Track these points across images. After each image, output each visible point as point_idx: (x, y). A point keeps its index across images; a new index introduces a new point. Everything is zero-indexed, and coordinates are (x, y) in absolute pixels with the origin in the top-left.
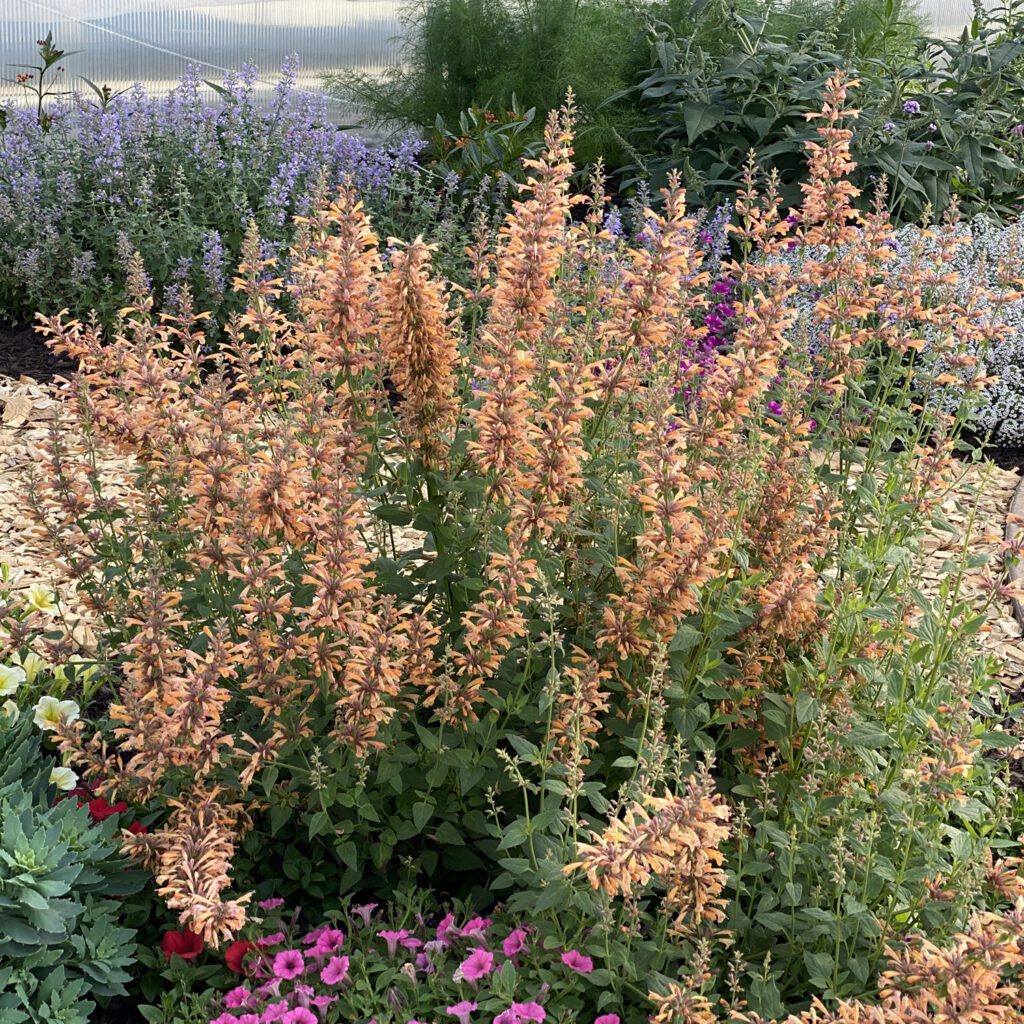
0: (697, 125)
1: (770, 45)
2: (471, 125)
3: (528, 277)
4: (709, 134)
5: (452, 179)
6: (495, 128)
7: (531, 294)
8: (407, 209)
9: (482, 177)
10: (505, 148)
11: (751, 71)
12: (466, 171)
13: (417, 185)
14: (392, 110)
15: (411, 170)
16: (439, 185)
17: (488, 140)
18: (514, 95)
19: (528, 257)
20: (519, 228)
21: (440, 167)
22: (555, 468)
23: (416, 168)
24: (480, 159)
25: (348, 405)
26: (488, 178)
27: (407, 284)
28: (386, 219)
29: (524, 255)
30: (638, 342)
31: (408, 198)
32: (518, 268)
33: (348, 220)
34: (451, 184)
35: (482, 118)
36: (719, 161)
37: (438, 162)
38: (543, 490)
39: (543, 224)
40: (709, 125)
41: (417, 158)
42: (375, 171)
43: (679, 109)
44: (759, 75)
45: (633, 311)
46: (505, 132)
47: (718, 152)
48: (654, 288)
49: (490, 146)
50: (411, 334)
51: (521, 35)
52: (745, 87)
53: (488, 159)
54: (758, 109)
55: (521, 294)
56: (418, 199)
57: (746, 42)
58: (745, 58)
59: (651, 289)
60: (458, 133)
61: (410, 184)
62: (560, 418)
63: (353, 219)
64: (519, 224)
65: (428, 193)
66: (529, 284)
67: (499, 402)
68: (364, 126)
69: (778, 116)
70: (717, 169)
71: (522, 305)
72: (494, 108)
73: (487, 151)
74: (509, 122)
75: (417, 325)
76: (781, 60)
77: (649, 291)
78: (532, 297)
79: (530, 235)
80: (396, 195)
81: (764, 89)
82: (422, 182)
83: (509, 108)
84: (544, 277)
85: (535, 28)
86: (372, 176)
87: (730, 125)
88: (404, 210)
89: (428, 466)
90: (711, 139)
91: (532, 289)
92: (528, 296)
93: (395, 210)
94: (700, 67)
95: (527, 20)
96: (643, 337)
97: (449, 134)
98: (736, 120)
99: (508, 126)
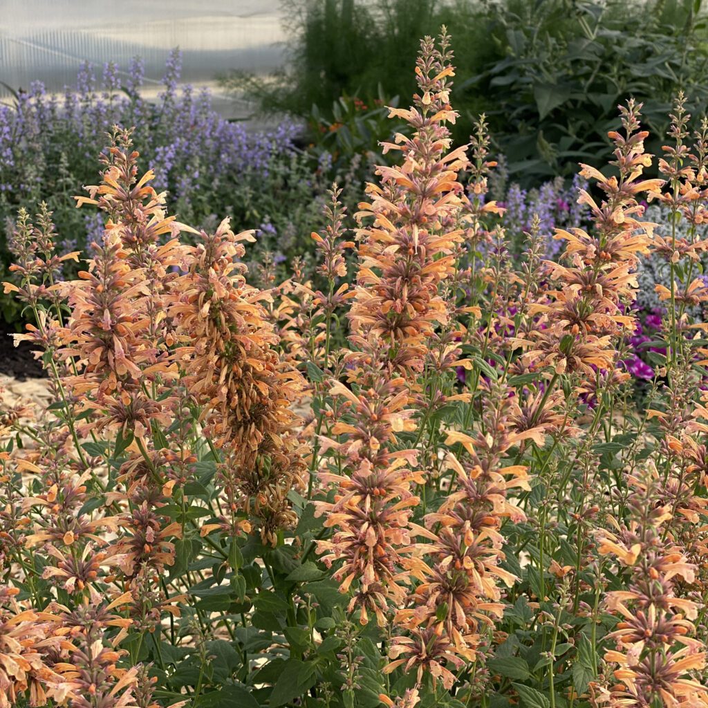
0: (546, 104)
1: (607, 32)
2: (343, 112)
3: (404, 282)
4: (556, 111)
5: (326, 158)
6: (363, 114)
7: (411, 308)
8: (286, 186)
9: (353, 156)
10: (373, 132)
11: (595, 53)
12: (340, 151)
13: (294, 165)
14: (277, 105)
15: (288, 152)
16: (314, 165)
17: (358, 125)
18: (380, 86)
19: (403, 250)
20: (386, 203)
21: (317, 150)
22: (458, 596)
23: (293, 150)
24: (351, 141)
25: (141, 473)
26: (358, 157)
27: (208, 297)
28: (265, 197)
29: (397, 247)
30: (571, 366)
31: (286, 178)
32: (387, 268)
33: (129, 198)
34: (325, 163)
35: (351, 105)
36: (567, 135)
37: (315, 146)
38: (441, 628)
39: (426, 194)
40: (557, 103)
41: (293, 141)
42: (256, 153)
43: (529, 90)
44: (600, 57)
45: (565, 322)
46: (374, 117)
47: (566, 126)
48: (599, 287)
49: (361, 131)
50: (224, 372)
51: (385, 38)
52: (587, 68)
53: (358, 141)
54: (600, 88)
55: (394, 308)
56: (295, 178)
57: (587, 28)
58: (586, 43)
59: (593, 288)
60: (333, 120)
61: (288, 164)
62: (468, 524)
63: (137, 196)
64: (386, 197)
65: (303, 172)
66: (405, 293)
67: (363, 493)
68: (254, 118)
69: (620, 92)
70: (567, 142)
71: (395, 325)
72: (363, 98)
73: (358, 135)
74: (376, 108)
75: (232, 357)
76: (619, 43)
77: (589, 291)
78: (412, 313)
79: (405, 214)
80: (275, 175)
81: (604, 69)
82: (299, 163)
83: (377, 98)
84: (430, 279)
85: (396, 31)
86: (253, 158)
87: (575, 102)
88: (283, 189)
89: (269, 543)
90: (558, 115)
91: (411, 299)
92: (405, 310)
93: (273, 187)
94: (548, 51)
95: (390, 25)
96: (578, 359)
97: (322, 120)
98: (581, 97)
99: (375, 112)
